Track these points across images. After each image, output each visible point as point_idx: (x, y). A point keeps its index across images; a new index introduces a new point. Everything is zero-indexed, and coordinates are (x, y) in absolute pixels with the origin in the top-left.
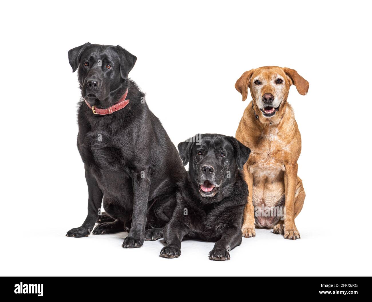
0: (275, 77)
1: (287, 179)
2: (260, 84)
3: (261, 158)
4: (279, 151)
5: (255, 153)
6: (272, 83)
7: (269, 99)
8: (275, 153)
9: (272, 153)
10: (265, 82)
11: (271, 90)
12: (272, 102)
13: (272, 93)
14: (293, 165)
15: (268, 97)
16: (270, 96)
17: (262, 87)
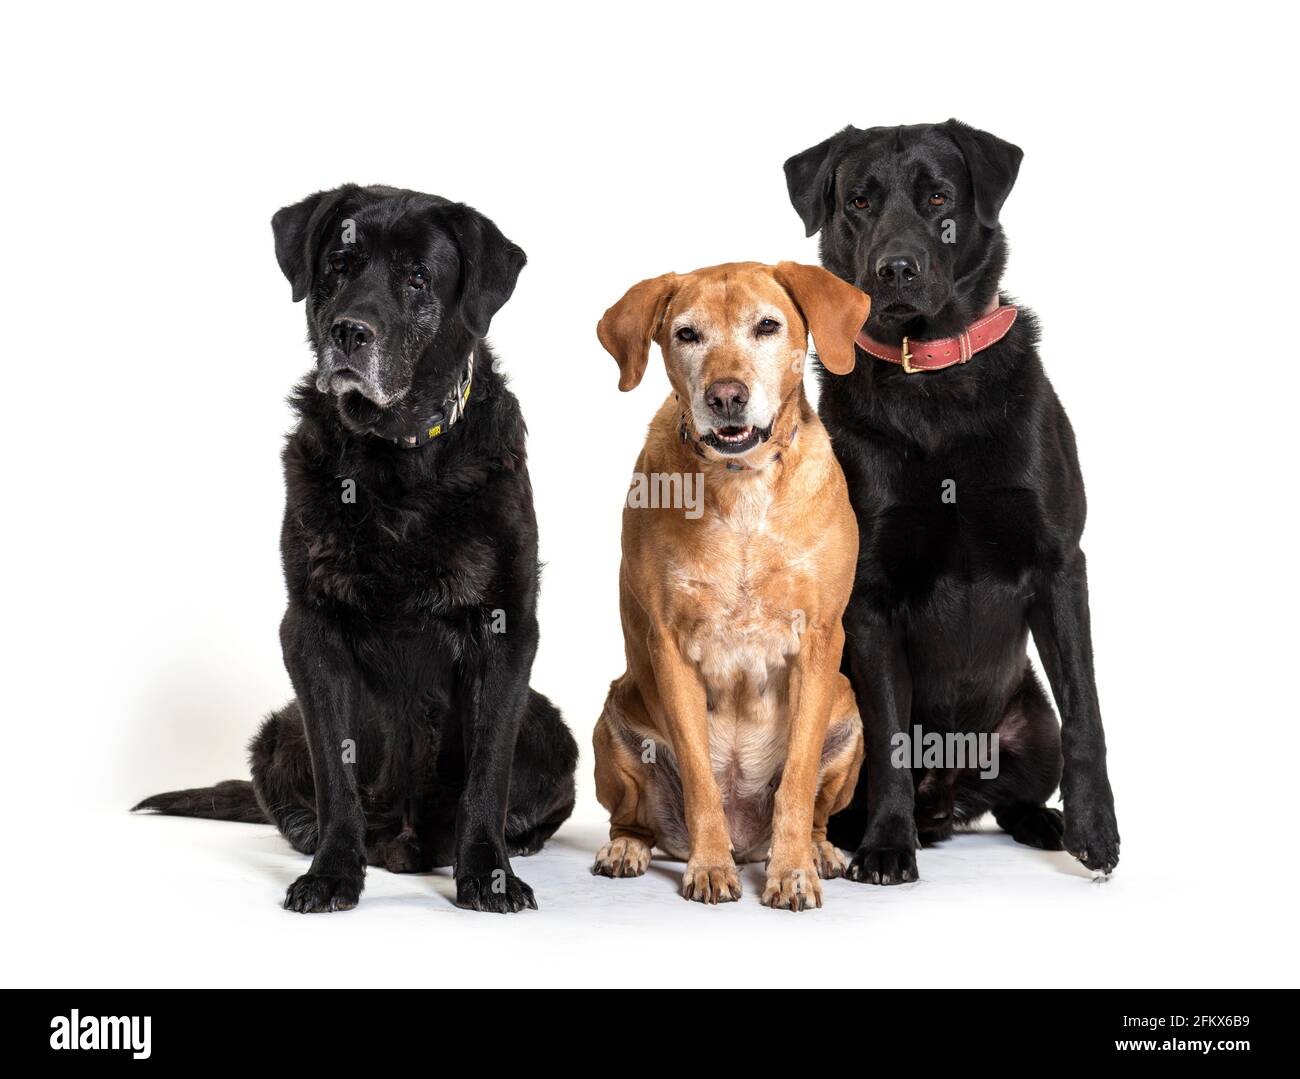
0: (754, 318)
1: (800, 682)
2: (698, 342)
3: (717, 600)
4: (775, 570)
5: (697, 582)
6: (741, 337)
7: (730, 401)
8: (762, 584)
9: (751, 584)
10: (715, 336)
11: (736, 365)
12: (742, 410)
13: (740, 375)
14: (824, 627)
15: (726, 393)
16: (733, 392)
17: (705, 352)
